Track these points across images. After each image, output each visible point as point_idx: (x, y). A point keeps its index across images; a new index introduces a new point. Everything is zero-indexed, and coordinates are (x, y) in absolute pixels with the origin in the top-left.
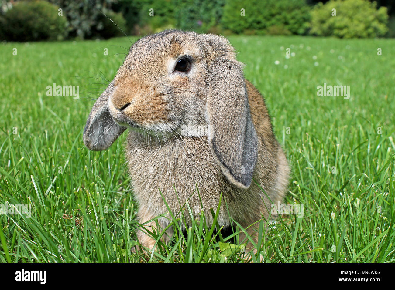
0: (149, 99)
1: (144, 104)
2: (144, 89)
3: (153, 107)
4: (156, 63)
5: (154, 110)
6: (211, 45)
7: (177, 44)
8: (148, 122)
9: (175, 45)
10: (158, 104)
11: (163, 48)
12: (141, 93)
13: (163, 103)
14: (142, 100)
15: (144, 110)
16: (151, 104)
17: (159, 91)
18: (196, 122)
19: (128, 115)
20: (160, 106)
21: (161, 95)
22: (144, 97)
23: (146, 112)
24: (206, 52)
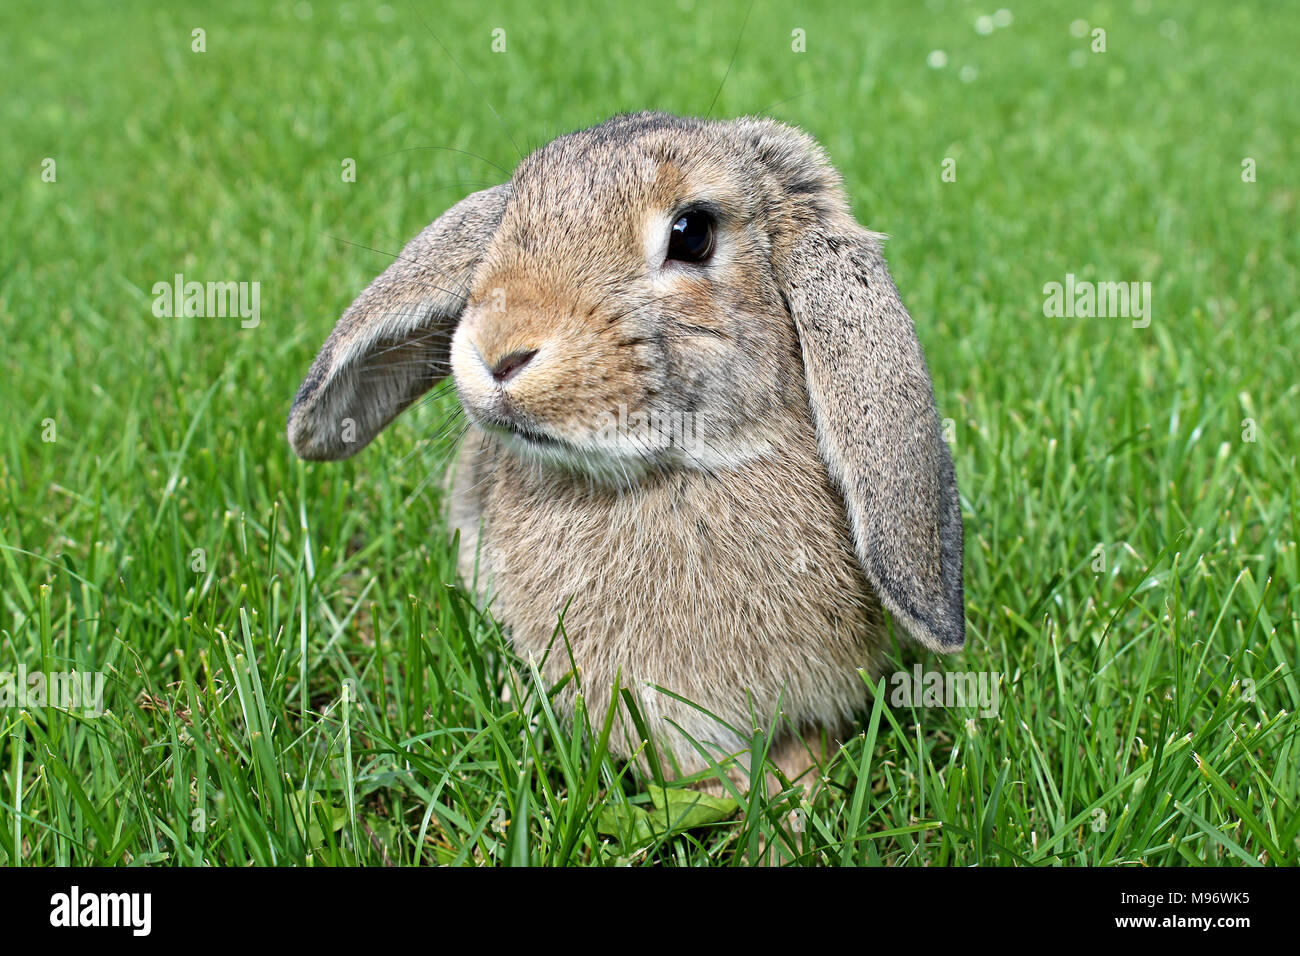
0: (595, 354)
1: (578, 367)
2: (582, 319)
3: (605, 379)
4: (616, 235)
5: (608, 388)
6: (775, 168)
7: (672, 168)
8: (582, 423)
9: (664, 169)
10: (623, 369)
11: (631, 184)
12: (571, 331)
13: (639, 369)
14: (574, 353)
15: (576, 386)
16: (602, 370)
17: (627, 328)
18: (726, 429)
19: (521, 400)
20: (630, 378)
21: (636, 341)
22: (580, 344)
23: (581, 394)
24: (765, 198)
